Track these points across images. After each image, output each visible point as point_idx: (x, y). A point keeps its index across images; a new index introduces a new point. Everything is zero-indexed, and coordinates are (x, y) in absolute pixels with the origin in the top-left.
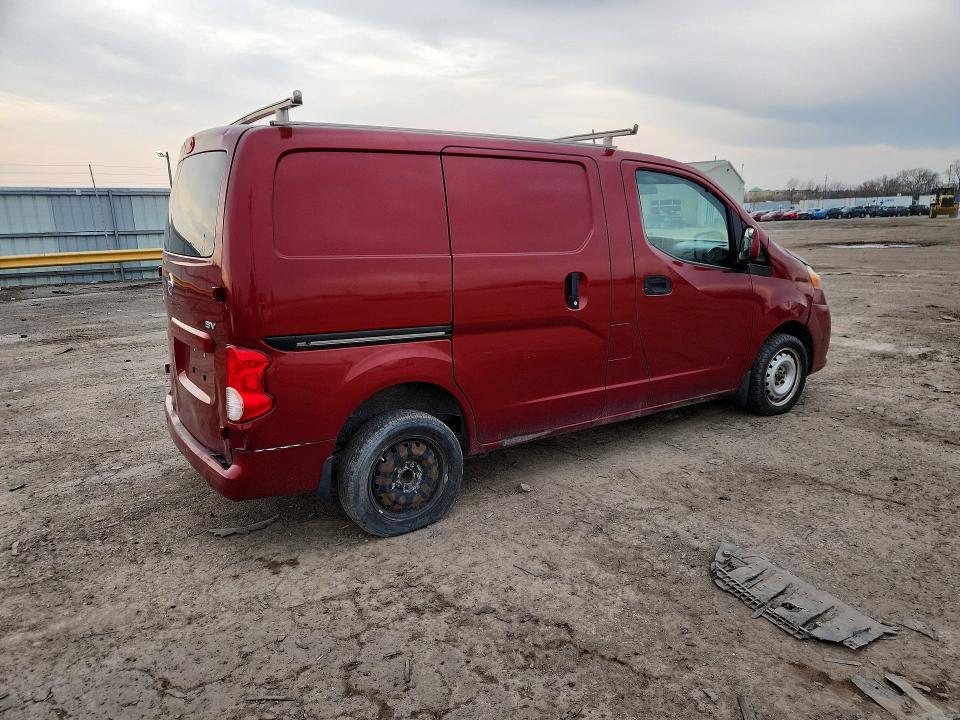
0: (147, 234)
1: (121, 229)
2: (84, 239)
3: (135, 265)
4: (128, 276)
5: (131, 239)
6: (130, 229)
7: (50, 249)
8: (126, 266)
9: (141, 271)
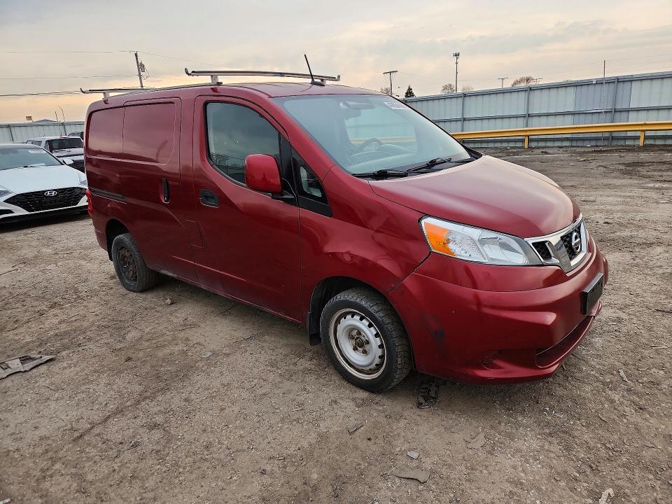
0: (638, 110)
1: (618, 107)
2: (590, 115)
3: (623, 134)
4: (615, 143)
5: (624, 115)
6: (625, 106)
7: (567, 122)
8: (615, 135)
9: (626, 138)
